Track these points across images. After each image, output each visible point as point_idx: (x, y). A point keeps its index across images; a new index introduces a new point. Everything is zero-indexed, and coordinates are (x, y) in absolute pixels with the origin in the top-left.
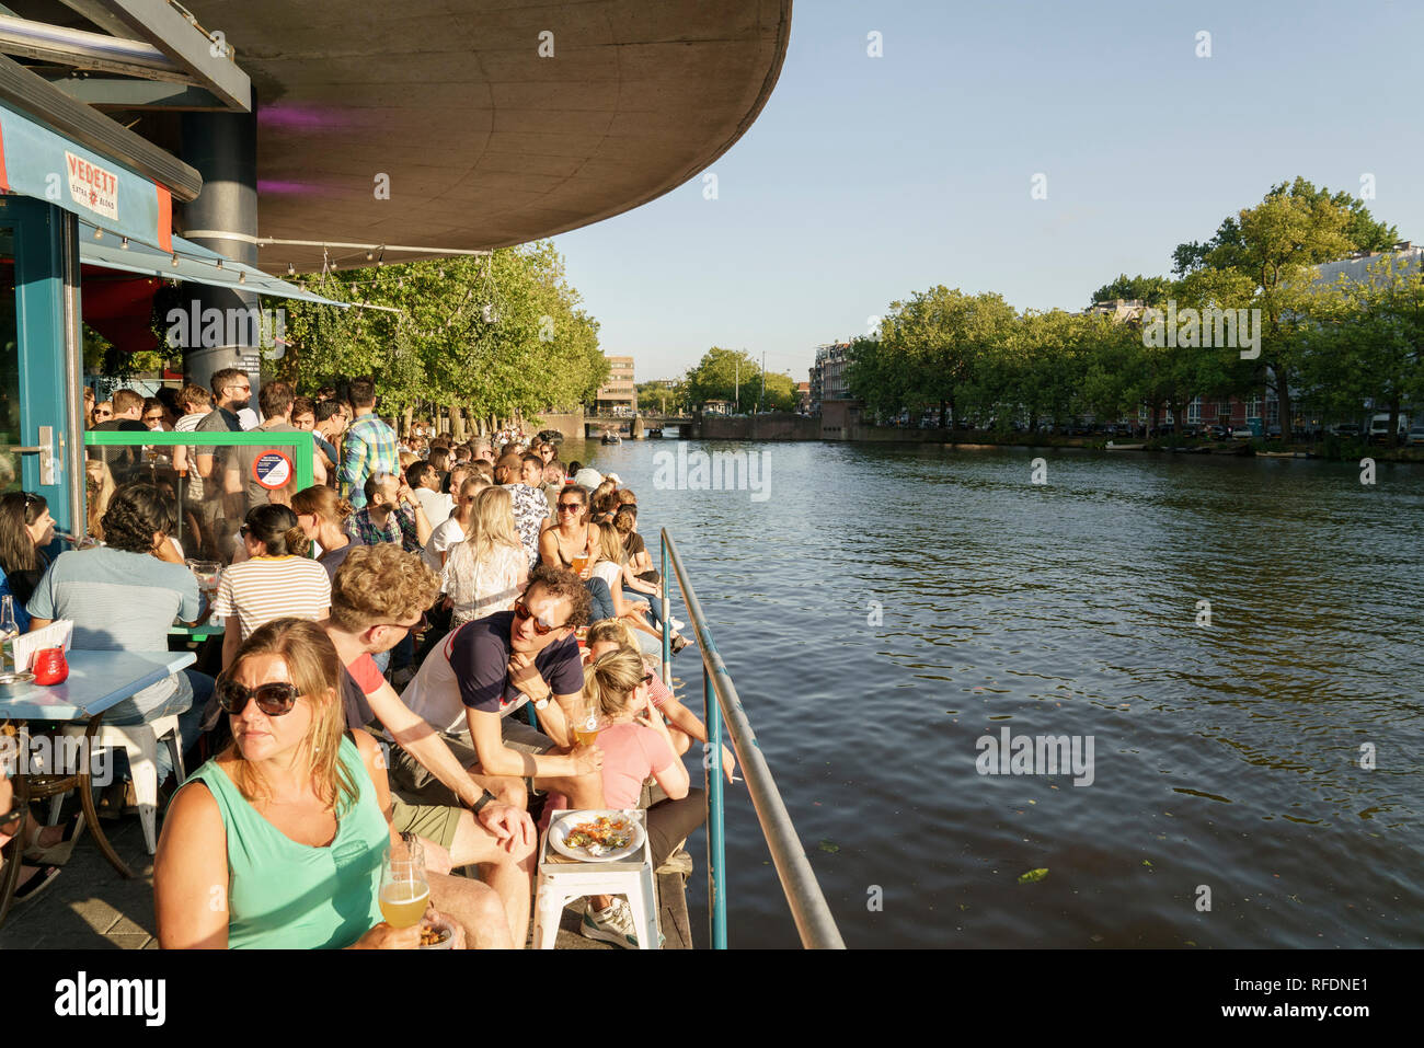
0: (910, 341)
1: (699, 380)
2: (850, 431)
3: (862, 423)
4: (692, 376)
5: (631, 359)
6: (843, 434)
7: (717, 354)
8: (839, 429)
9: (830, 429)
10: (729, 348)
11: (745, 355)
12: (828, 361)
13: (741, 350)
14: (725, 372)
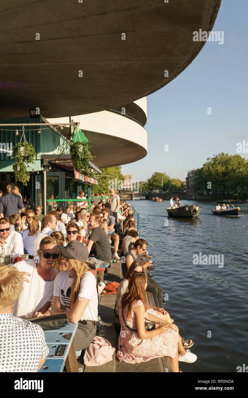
0: (212, 170)
1: (151, 182)
2: (195, 197)
3: (199, 194)
4: (149, 181)
5: (131, 176)
6: (194, 197)
7: (156, 174)
8: (192, 196)
9: (190, 196)
10: (160, 172)
11: (165, 174)
12: (191, 175)
13: (164, 173)
14: (159, 179)
